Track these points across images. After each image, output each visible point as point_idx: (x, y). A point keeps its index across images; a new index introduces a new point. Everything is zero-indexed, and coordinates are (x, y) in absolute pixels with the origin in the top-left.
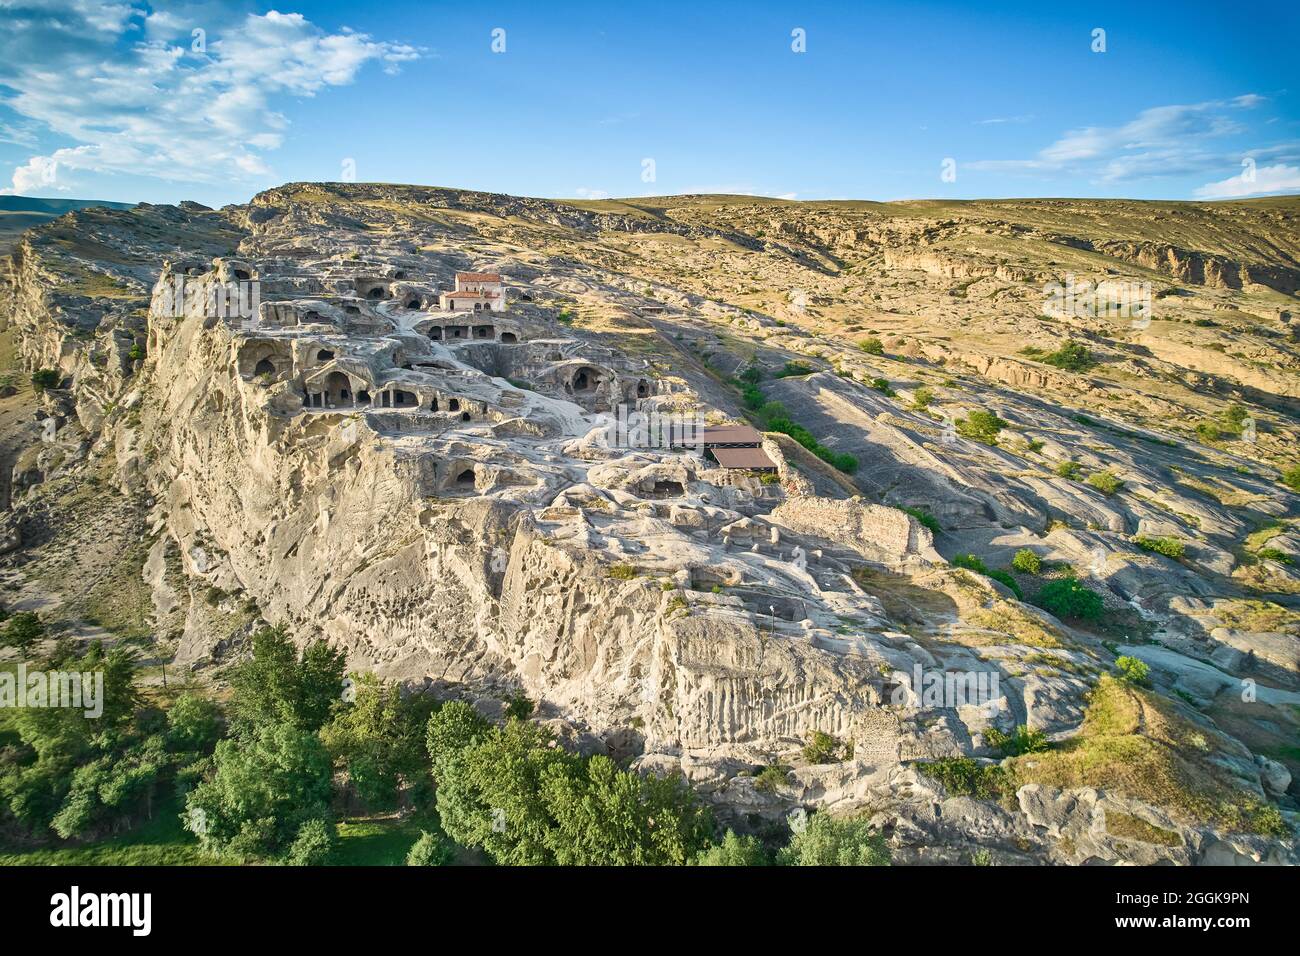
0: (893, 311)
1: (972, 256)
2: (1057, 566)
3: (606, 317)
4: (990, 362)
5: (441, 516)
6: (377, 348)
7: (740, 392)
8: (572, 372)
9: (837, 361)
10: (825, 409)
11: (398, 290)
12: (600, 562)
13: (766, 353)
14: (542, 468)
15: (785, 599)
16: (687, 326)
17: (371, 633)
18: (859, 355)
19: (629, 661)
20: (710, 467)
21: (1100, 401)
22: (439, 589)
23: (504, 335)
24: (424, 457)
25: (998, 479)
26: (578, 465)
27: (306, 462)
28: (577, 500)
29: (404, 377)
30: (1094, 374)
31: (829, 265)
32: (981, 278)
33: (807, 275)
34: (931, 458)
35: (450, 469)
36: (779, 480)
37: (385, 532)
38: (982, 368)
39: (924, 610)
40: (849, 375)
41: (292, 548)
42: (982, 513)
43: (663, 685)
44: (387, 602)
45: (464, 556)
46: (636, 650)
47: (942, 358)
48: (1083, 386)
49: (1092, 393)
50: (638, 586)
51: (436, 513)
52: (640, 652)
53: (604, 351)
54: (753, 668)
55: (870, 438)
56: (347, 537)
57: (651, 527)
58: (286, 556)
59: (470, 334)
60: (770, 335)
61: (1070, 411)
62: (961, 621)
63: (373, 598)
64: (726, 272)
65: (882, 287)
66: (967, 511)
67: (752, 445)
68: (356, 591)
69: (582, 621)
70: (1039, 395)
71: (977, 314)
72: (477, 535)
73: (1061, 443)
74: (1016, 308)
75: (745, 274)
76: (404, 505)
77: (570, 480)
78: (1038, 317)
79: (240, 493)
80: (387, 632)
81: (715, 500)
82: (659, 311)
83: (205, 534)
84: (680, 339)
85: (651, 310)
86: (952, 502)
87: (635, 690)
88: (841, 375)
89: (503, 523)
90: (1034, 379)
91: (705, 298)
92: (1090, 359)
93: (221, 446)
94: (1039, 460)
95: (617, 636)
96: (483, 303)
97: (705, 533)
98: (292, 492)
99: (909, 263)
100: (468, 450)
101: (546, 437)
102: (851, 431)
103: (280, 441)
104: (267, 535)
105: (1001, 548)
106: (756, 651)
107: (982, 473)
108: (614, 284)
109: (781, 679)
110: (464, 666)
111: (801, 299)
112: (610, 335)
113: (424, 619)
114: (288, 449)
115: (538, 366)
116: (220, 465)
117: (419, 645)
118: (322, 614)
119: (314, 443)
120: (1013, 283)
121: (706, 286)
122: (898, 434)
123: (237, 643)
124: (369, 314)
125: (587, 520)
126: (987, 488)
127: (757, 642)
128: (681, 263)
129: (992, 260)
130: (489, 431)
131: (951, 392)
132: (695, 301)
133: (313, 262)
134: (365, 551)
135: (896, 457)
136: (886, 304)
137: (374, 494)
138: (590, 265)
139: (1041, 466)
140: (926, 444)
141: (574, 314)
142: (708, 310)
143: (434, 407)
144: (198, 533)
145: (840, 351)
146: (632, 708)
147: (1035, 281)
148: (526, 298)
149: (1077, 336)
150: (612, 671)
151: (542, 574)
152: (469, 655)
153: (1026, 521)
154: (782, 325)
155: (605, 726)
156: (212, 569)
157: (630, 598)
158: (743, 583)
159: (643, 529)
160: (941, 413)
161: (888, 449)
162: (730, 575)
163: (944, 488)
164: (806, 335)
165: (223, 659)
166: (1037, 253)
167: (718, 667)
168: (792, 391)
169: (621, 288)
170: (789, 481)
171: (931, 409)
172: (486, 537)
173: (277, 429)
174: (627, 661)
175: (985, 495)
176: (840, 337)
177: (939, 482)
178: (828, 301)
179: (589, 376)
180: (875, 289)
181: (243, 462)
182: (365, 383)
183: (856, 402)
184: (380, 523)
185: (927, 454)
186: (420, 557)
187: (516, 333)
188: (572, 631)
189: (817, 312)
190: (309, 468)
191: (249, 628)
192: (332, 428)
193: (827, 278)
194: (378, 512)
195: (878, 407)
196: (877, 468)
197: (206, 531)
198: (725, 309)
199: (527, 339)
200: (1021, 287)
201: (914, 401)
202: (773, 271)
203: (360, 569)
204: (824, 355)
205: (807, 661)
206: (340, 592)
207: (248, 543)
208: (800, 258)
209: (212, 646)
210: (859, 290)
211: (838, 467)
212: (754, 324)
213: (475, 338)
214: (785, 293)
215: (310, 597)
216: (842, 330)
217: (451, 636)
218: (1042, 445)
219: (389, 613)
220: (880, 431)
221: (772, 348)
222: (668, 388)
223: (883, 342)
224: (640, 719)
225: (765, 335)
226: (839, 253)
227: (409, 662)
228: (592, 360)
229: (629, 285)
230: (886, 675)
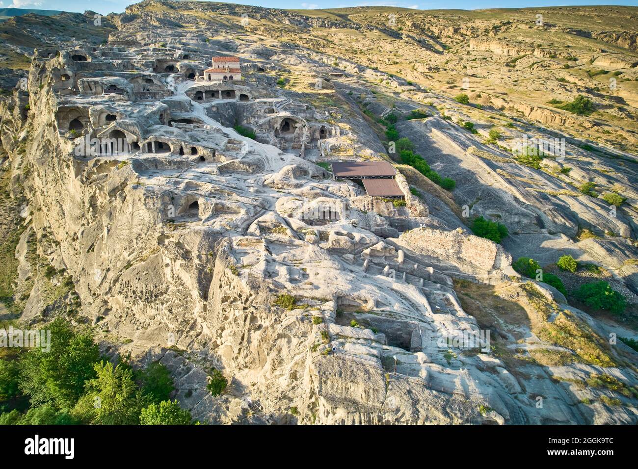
0: (473, 76)
1: (520, 43)
2: (588, 266)
3: (306, 82)
4: (532, 110)
5: (171, 239)
6: (150, 110)
7: (385, 129)
8: (280, 121)
9: (442, 109)
10: (435, 143)
11: (181, 67)
12: (271, 290)
13: (401, 103)
14: (245, 200)
15: (406, 323)
16: (355, 86)
17: (135, 309)
18: (455, 105)
19: (289, 368)
20: (360, 194)
21: (598, 135)
22: (172, 288)
23: (241, 96)
24: (165, 193)
25: (544, 197)
26: (272, 194)
27: (98, 191)
28: (266, 227)
29: (162, 132)
30: (593, 116)
31: (438, 48)
32: (525, 56)
33: (425, 53)
34: (502, 181)
35: (183, 201)
36: (405, 205)
37: (140, 244)
38: (526, 113)
39: (506, 322)
40: (449, 118)
41: (91, 247)
42: (535, 222)
43: (311, 397)
44: (142, 292)
45: (186, 267)
46: (293, 362)
47: (503, 106)
48: (588, 125)
49: (593, 129)
50: (294, 319)
51: (168, 237)
52: (296, 363)
53: (301, 106)
54: (378, 405)
55: (463, 165)
56: (118, 246)
57: (313, 254)
58: (88, 252)
59: (220, 96)
60: (403, 91)
61: (580, 142)
62: (534, 337)
63: (133, 288)
64: (380, 51)
65: (468, 61)
66: (525, 221)
67: (389, 177)
68: (124, 282)
69: (256, 336)
70: (560, 130)
71: (522, 78)
72: (194, 254)
73: (582, 168)
74: (544, 74)
75: (391, 52)
76: (151, 227)
77: (264, 208)
78: (557, 79)
79: (64, 207)
80: (143, 311)
81: (361, 223)
82: (340, 76)
83: (48, 230)
84: (350, 94)
85: (336, 75)
86: (516, 214)
87: (293, 388)
88: (445, 118)
89: (211, 247)
90: (558, 120)
91: (367, 67)
92: (592, 107)
93: (51, 177)
94: (568, 180)
95: (279, 351)
96: (228, 76)
97: (351, 256)
98: (91, 208)
99: (483, 47)
100: (197, 187)
101: (254, 172)
102: (450, 160)
103: (82, 176)
104: (79, 235)
105: (548, 250)
106: (381, 392)
107: (535, 193)
108: (317, 59)
109: (399, 414)
110: (188, 341)
111: (422, 68)
112: (307, 94)
113: (164, 306)
114: (87, 181)
115: (259, 117)
116: (52, 188)
117: (162, 321)
118: (107, 293)
119: (101, 179)
120: (543, 59)
121: (369, 60)
122: (481, 163)
123: (58, 307)
124: (159, 83)
125: (267, 249)
126: (539, 205)
127: (381, 383)
128: (355, 46)
129: (531, 45)
130: (215, 170)
131: (511, 131)
132: (362, 69)
133: (136, 49)
134: (129, 255)
135: (479, 179)
136: (470, 71)
137: (132, 218)
138: (305, 48)
139: (570, 185)
140: (498, 170)
141: (287, 80)
142: (369, 74)
143: (181, 152)
144: (44, 229)
145: (444, 102)
146: (291, 400)
147: (556, 58)
148: (261, 70)
149: (582, 91)
150: (277, 373)
151: (232, 294)
152: (192, 333)
153: (565, 230)
154: (410, 84)
155: (272, 410)
156: (50, 254)
157: (288, 327)
158: (375, 309)
159: (306, 257)
160: (505, 146)
161: (474, 174)
162: (366, 301)
163: (510, 204)
164: (425, 91)
165: (48, 318)
166: (558, 40)
167: (350, 401)
168: (415, 129)
169: (321, 62)
170: (412, 205)
171: (499, 143)
172: (199, 257)
173: (80, 168)
174: (287, 367)
175: (537, 210)
176: (443, 92)
177: (507, 199)
178: (437, 69)
179: (291, 123)
180: (463, 62)
181: (64, 188)
182: (135, 137)
183: (454, 138)
184: (136, 239)
185: (499, 178)
186: (160, 265)
187: (249, 95)
188: (249, 342)
189: (430, 76)
190: (100, 195)
191: (66, 297)
192: (113, 168)
193: (436, 55)
194: (136, 230)
195: (467, 142)
196: (467, 187)
197: (49, 227)
198: (379, 74)
199: (255, 98)
200: (548, 61)
201: (489, 138)
202: (407, 51)
203: (126, 267)
204: (434, 105)
205: (421, 403)
206: (116, 281)
207: (69, 239)
208: (422, 43)
209: (42, 309)
210: (455, 63)
211: (443, 187)
212: (394, 84)
213: (223, 98)
214: (413, 64)
215: (100, 281)
216: (445, 87)
217: (180, 320)
218: (570, 169)
219: (143, 299)
220: (469, 161)
221: (405, 100)
222: (338, 133)
223: (469, 96)
224: (296, 408)
225: (400, 91)
226: (443, 40)
227: (157, 332)
228: (293, 113)
229: (325, 60)
230: (484, 415)
